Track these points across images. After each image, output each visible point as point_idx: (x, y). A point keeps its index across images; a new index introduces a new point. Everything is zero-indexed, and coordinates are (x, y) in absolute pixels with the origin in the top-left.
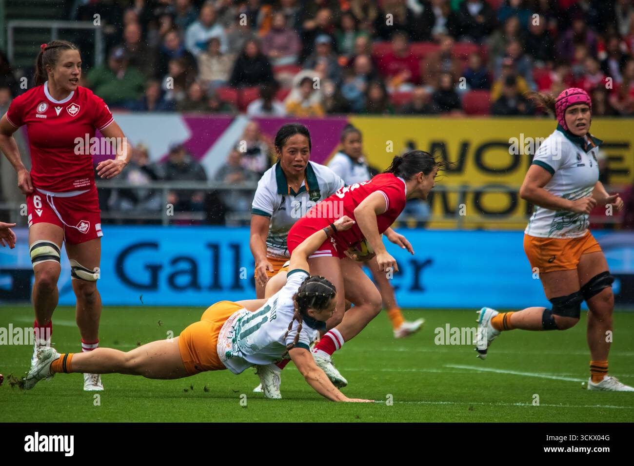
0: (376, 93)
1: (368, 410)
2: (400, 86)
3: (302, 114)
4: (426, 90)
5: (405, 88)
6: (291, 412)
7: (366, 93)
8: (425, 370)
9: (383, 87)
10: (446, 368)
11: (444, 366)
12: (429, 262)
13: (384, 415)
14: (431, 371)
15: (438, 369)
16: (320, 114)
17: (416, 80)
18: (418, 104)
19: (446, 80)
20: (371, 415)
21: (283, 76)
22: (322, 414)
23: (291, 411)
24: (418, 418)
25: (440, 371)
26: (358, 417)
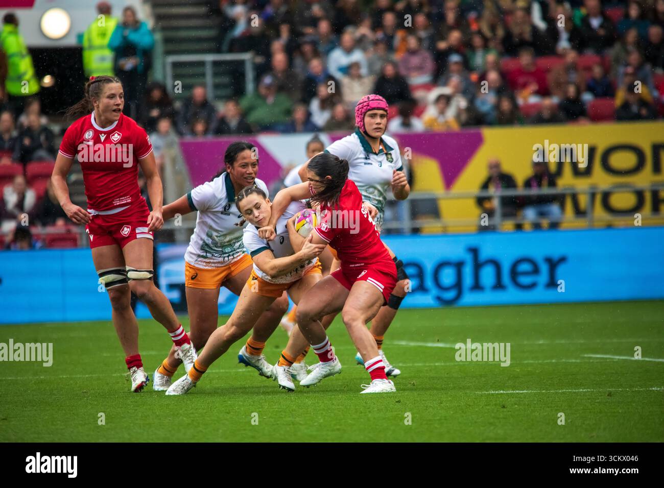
0: (506, 105)
1: (513, 400)
2: (529, 98)
3: (439, 128)
4: (554, 100)
5: (533, 100)
6: (442, 405)
7: (497, 107)
8: (564, 360)
9: (513, 100)
10: (584, 358)
11: (582, 356)
12: (563, 260)
13: (528, 404)
14: (570, 361)
15: (576, 358)
16: (455, 127)
17: (543, 92)
18: (546, 114)
19: (572, 90)
20: (516, 404)
21: (419, 94)
22: (470, 406)
23: (441, 403)
24: (560, 405)
25: (578, 361)
26: (504, 407)
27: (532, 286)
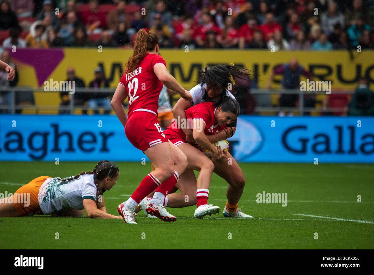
0: (80, 34)
1: (75, 222)
2: (94, 30)
4: (110, 33)
5: (97, 31)
6: (29, 224)
8: (109, 198)
9: (84, 31)
10: (122, 197)
11: (120, 195)
12: (112, 134)
13: (85, 225)
14: (113, 199)
15: (117, 197)
16: (46, 46)
17: (104, 26)
18: (105, 41)
19: (122, 27)
20: (77, 225)
21: (24, 24)
22: (47, 225)
23: (29, 223)
24: (105, 226)
25: (118, 199)
26: (69, 226)
27: (92, 150)
